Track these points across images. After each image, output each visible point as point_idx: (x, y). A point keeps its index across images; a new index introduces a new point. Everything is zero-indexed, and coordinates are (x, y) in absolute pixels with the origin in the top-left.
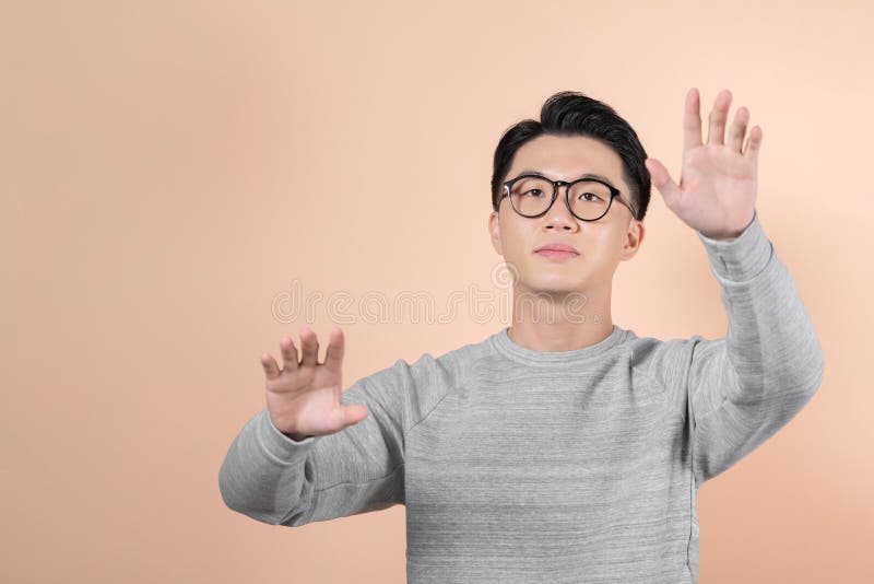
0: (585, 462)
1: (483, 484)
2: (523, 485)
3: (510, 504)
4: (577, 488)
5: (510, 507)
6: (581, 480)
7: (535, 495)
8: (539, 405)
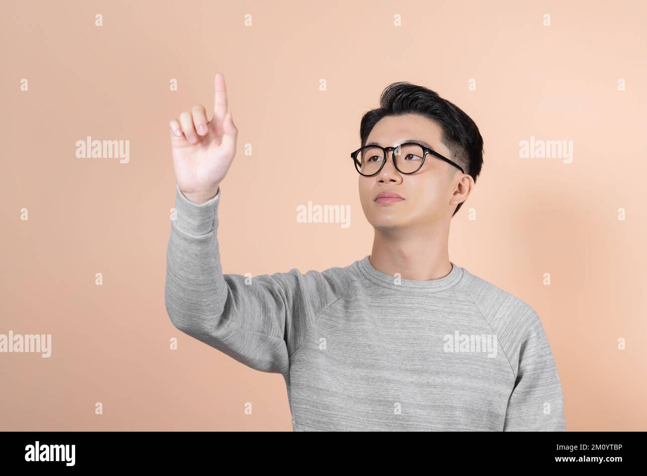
0: (438, 373)
1: (363, 382)
2: (392, 385)
3: (382, 399)
4: (431, 393)
5: (382, 401)
6: (435, 387)
7: (399, 393)
8: (403, 328)
